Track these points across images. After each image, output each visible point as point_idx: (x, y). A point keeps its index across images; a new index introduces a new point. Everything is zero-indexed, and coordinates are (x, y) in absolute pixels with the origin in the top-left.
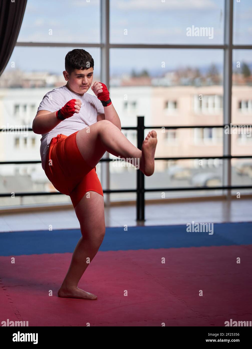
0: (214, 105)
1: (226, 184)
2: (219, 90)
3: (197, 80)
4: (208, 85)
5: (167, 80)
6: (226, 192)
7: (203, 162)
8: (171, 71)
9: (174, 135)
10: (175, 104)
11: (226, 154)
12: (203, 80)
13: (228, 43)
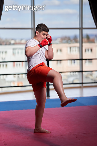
0: (76, 51)
1: (81, 82)
2: (78, 45)
3: (69, 41)
4: (73, 43)
5: (57, 41)
6: (81, 85)
7: (72, 73)
8: (59, 38)
9: (61, 63)
10: (61, 50)
11: (81, 70)
12: (71, 41)
13: (81, 27)
